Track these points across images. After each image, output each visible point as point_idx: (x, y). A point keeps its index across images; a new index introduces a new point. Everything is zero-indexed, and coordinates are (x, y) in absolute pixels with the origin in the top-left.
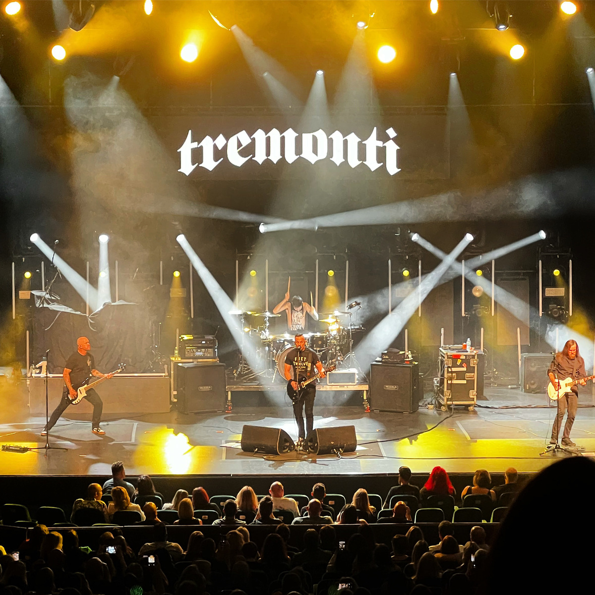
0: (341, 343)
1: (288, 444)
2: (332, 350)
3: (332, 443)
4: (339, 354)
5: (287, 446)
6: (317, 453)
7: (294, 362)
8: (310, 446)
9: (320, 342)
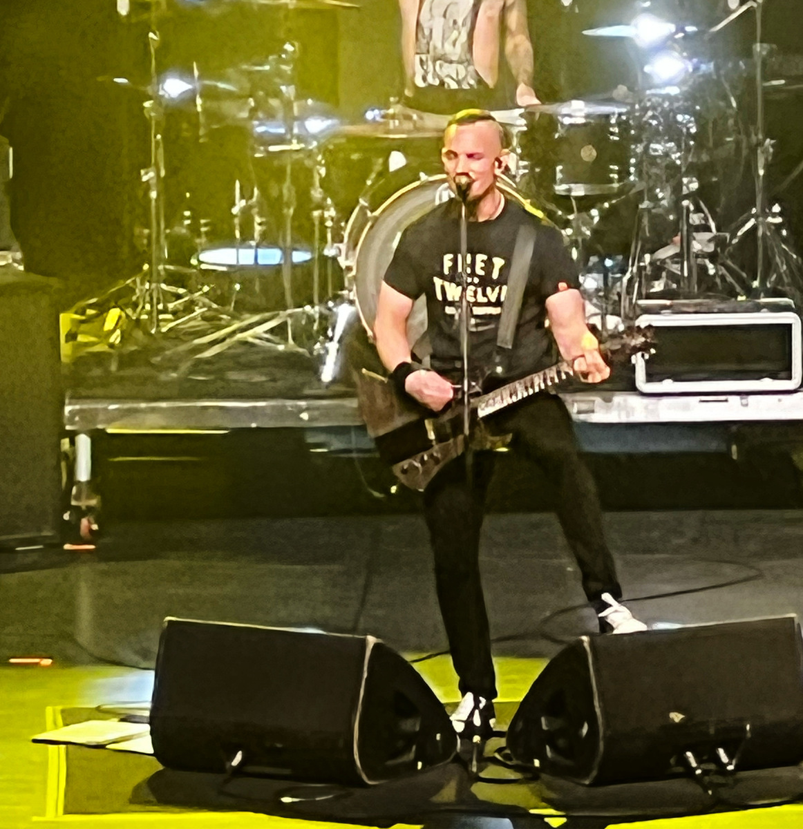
0: (705, 157)
1: (412, 725)
2: (654, 199)
3: (677, 717)
4: (696, 219)
5: (410, 739)
6: (594, 773)
7: (438, 282)
8: (550, 738)
9: (588, 153)
